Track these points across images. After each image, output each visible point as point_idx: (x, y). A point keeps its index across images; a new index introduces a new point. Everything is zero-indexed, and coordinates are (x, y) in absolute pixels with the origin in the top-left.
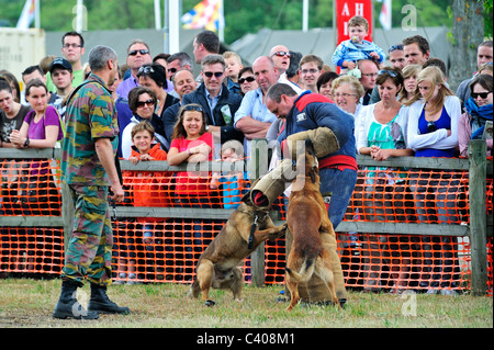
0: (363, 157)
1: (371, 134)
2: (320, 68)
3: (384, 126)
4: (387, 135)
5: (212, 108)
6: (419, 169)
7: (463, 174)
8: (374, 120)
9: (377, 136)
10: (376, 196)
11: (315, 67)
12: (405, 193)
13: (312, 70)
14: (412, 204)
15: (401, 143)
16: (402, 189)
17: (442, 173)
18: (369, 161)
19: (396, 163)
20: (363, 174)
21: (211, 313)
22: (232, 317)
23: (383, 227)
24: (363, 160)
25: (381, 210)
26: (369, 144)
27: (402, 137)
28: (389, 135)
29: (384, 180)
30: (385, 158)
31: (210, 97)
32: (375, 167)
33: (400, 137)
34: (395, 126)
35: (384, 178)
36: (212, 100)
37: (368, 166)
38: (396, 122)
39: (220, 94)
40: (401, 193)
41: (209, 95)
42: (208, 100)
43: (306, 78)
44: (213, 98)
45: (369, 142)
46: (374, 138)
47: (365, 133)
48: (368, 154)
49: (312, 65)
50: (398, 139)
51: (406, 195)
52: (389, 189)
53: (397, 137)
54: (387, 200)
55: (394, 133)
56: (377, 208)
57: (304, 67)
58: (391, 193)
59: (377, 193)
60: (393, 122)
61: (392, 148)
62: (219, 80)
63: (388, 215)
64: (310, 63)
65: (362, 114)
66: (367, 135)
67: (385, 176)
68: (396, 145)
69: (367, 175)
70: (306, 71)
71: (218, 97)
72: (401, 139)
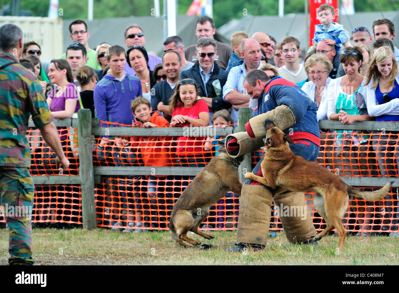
0: (332, 122)
1: (338, 104)
2: (298, 47)
3: (349, 96)
4: (353, 105)
5: (205, 82)
8: (341, 91)
9: (344, 105)
10: (344, 155)
11: (294, 47)
14: (374, 161)
15: (364, 110)
16: (366, 149)
18: (337, 126)
19: (360, 127)
20: (332, 136)
21: (206, 255)
22: (225, 258)
23: (350, 181)
24: (332, 125)
25: (349, 166)
26: (337, 111)
27: (365, 105)
28: (354, 103)
29: (350, 141)
30: (350, 122)
31: (203, 73)
32: (342, 130)
33: (363, 105)
34: (358, 96)
35: (350, 140)
36: (205, 76)
37: (337, 130)
38: (359, 92)
39: (212, 71)
40: (364, 152)
41: (202, 72)
42: (202, 76)
43: (288, 56)
44: (206, 74)
45: (337, 109)
46: (341, 107)
47: (334, 102)
48: (337, 119)
49: (292, 45)
50: (361, 107)
51: (369, 153)
52: (355, 149)
53: (361, 105)
54: (353, 158)
55: (357, 102)
56: (345, 164)
57: (285, 47)
58: (356, 152)
59: (344, 152)
60: (357, 92)
61: (356, 114)
62: (211, 59)
63: (354, 170)
64: (290, 44)
65: (331, 86)
66: (335, 104)
67: (351, 138)
68: (360, 112)
69: (336, 137)
70: (287, 50)
71: (210, 73)
72: (363, 107)
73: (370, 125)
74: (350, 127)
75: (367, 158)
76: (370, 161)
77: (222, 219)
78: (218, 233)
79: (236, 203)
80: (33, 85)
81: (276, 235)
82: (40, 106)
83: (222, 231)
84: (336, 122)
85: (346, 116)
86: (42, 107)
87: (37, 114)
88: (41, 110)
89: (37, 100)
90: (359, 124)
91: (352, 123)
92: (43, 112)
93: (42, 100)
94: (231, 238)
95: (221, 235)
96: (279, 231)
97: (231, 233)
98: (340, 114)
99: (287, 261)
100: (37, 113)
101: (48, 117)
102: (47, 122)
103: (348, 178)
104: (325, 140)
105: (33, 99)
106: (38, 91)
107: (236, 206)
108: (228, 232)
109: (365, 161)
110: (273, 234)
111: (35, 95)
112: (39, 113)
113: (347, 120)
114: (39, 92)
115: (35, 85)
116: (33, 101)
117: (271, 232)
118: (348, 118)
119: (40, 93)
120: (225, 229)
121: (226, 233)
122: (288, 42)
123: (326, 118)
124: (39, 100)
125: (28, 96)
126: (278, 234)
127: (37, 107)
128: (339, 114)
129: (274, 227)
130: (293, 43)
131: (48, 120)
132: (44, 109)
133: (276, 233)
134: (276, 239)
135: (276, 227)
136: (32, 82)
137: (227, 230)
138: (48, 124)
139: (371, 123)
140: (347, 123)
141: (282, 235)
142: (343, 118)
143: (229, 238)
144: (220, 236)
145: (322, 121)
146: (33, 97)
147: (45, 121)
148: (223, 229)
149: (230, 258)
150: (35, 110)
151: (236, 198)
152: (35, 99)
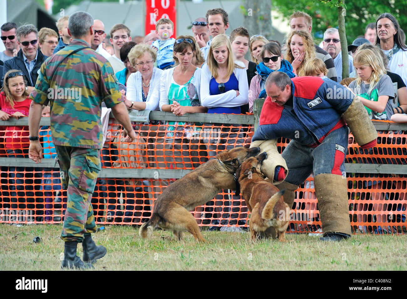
0: (164, 114)
1: (171, 94)
2: (129, 35)
3: (181, 87)
4: (185, 95)
5: (30, 71)
6: (212, 124)
7: (249, 128)
8: (173, 81)
9: (176, 95)
10: (176, 147)
11: (125, 34)
12: (199, 144)
13: (123, 37)
14: (206, 154)
15: (196, 101)
16: (197, 141)
17: (231, 127)
18: (169, 117)
19: (192, 119)
20: (164, 128)
21: (30, 249)
22: (49, 253)
23: (181, 174)
24: (164, 116)
25: (181, 159)
26: (169, 102)
27: (197, 96)
28: (186, 94)
29: (182, 133)
30: (182, 114)
31: (27, 62)
32: (174, 122)
33: (195, 96)
34: (191, 86)
35: (182, 131)
36: (29, 64)
37: (169, 121)
38: (191, 83)
39: (36, 59)
40: (196, 144)
41: (26, 60)
42: (26, 64)
43: (118, 43)
44: (30, 62)
45: (169, 100)
46: (173, 97)
47: (166, 93)
48: (169, 111)
49: (123, 32)
50: (194, 98)
51: (200, 146)
52: (186, 141)
53: (193, 96)
54: (184, 150)
55: (190, 93)
56: (176, 157)
57: (115, 34)
58: (188, 144)
59: (176, 144)
60: (189, 83)
61: (189, 105)
62: (35, 46)
63: (186, 163)
64: (121, 30)
65: (163, 77)
66: (167, 94)
67: (183, 130)
68: (192, 103)
69: (168, 130)
70: (118, 37)
71: (35, 61)
72: (196, 98)
73: (202, 117)
74: (182, 119)
75: (199, 150)
76: (201, 153)
77: (49, 212)
78: (45, 226)
79: (64, 195)
80: (104, 67)
81: (104, 229)
82: (110, 87)
83: (49, 224)
84: (167, 114)
85: (179, 107)
86: (112, 88)
87: (108, 95)
88: (111, 91)
89: (108, 81)
90: (191, 116)
91: (184, 114)
92: (114, 93)
93: (112, 82)
94: (58, 231)
95: (48, 229)
96: (108, 225)
97: (57, 226)
98: (173, 105)
99: (113, 256)
100: (108, 93)
101: (118, 98)
102: (117, 102)
103: (179, 170)
104: (156, 131)
105: (104, 80)
106: (108, 72)
107: (64, 199)
108: (56, 226)
109: (197, 153)
110: (102, 228)
111: (106, 77)
112: (110, 93)
113: (179, 112)
114: (109, 74)
115: (106, 67)
116: (104, 82)
117: (99, 226)
118: (180, 110)
119: (111, 75)
120: (52, 222)
121: (52, 226)
122: (119, 29)
123: (157, 109)
124: (110, 81)
125: (100, 77)
126: (106, 227)
127: (108, 88)
128: (171, 105)
129: (104, 221)
130: (124, 30)
131: (118, 100)
132: (114, 90)
133: (104, 227)
134: (105, 233)
135: (105, 221)
136: (103, 64)
137: (54, 224)
138: (118, 104)
139: (203, 115)
140: (179, 115)
141: (110, 229)
142: (175, 109)
143: (56, 231)
144: (46, 229)
145: (153, 112)
146: (104, 78)
147: (115, 101)
148: (50, 222)
149: (54, 252)
150: (106, 91)
151: (64, 191)
152: (106, 79)
